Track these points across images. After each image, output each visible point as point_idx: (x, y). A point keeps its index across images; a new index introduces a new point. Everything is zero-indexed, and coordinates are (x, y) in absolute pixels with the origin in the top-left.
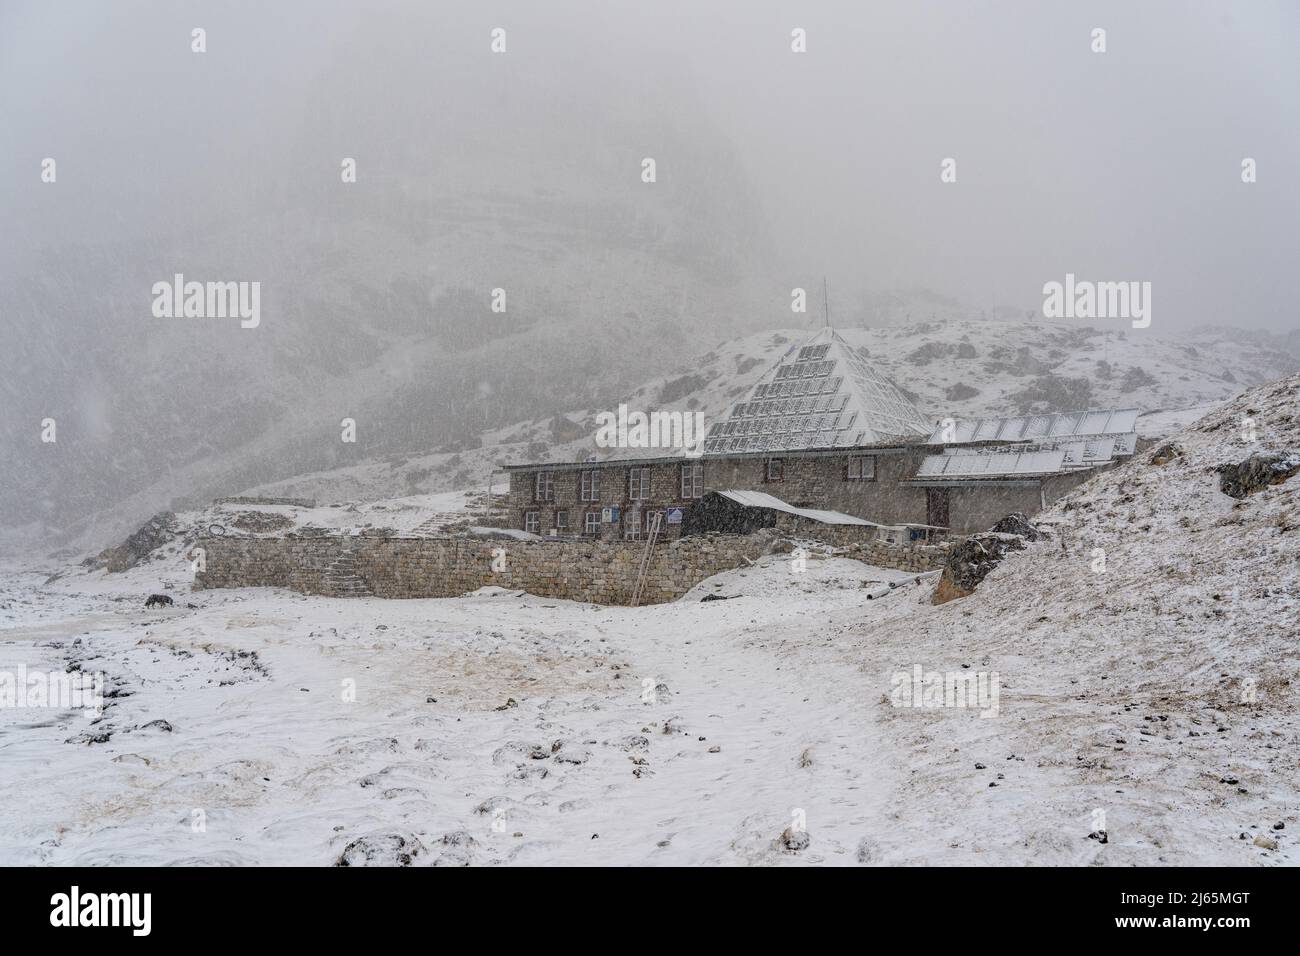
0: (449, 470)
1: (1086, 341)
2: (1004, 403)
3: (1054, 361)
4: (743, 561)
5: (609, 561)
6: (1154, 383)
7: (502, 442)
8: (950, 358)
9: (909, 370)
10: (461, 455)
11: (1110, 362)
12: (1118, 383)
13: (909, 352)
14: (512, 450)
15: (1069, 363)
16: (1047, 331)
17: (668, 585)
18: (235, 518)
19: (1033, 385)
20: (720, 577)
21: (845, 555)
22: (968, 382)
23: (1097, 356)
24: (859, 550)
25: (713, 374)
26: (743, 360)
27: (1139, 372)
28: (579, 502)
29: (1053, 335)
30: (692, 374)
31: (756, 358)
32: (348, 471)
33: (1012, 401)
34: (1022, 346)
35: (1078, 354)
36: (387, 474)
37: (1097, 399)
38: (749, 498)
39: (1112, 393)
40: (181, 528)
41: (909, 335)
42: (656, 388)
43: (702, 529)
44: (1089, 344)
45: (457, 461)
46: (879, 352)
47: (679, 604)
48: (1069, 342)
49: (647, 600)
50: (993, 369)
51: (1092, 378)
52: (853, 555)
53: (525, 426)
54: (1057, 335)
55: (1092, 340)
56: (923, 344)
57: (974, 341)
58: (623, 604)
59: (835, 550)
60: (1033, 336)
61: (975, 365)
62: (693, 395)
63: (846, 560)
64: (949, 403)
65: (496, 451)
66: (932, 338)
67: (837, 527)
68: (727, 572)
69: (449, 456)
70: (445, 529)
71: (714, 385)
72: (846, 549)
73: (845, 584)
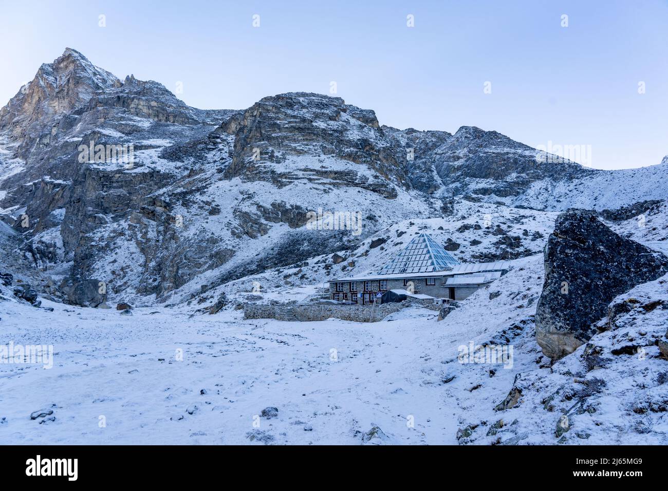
0: (298, 274)
1: (521, 221)
2: (490, 246)
3: (509, 229)
4: (398, 310)
5: (363, 311)
6: (542, 237)
7: (315, 264)
8: (471, 229)
9: (457, 234)
10: (302, 268)
11: (528, 230)
12: (530, 237)
13: (457, 228)
14: (319, 266)
15: (514, 230)
16: (507, 218)
17: (379, 317)
18: (246, 297)
19: (500, 239)
20: (392, 314)
21: (425, 307)
22: (478, 239)
23: (524, 227)
24: (428, 306)
25: (389, 237)
26: (399, 232)
27: (538, 233)
28: (350, 291)
29: (509, 219)
30: (381, 238)
31: (404, 231)
32: (263, 275)
33: (493, 245)
34: (498, 224)
35: (518, 226)
36: (277, 276)
37: (522, 244)
38: (399, 292)
39: (528, 241)
40: (230, 300)
41: (458, 220)
42: (369, 243)
43: (387, 301)
44: (522, 222)
45: (300, 271)
46: (447, 228)
47: (382, 322)
48: (515, 221)
49: (374, 321)
50: (487, 233)
51: (521, 236)
52: (427, 307)
53: (323, 257)
54: (510, 219)
55: (524, 220)
56: (462, 224)
57: (480, 223)
58: (367, 322)
59: (422, 306)
60: (502, 220)
61: (480, 232)
62: (382, 245)
63: (426, 309)
64: (471, 247)
65: (313, 267)
66: (466, 222)
67: (423, 300)
68: (394, 313)
69: (298, 269)
70: (312, 300)
71: (389, 241)
72: (425, 306)
73: (424, 315)
